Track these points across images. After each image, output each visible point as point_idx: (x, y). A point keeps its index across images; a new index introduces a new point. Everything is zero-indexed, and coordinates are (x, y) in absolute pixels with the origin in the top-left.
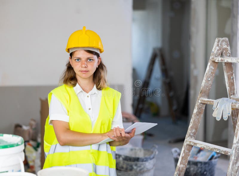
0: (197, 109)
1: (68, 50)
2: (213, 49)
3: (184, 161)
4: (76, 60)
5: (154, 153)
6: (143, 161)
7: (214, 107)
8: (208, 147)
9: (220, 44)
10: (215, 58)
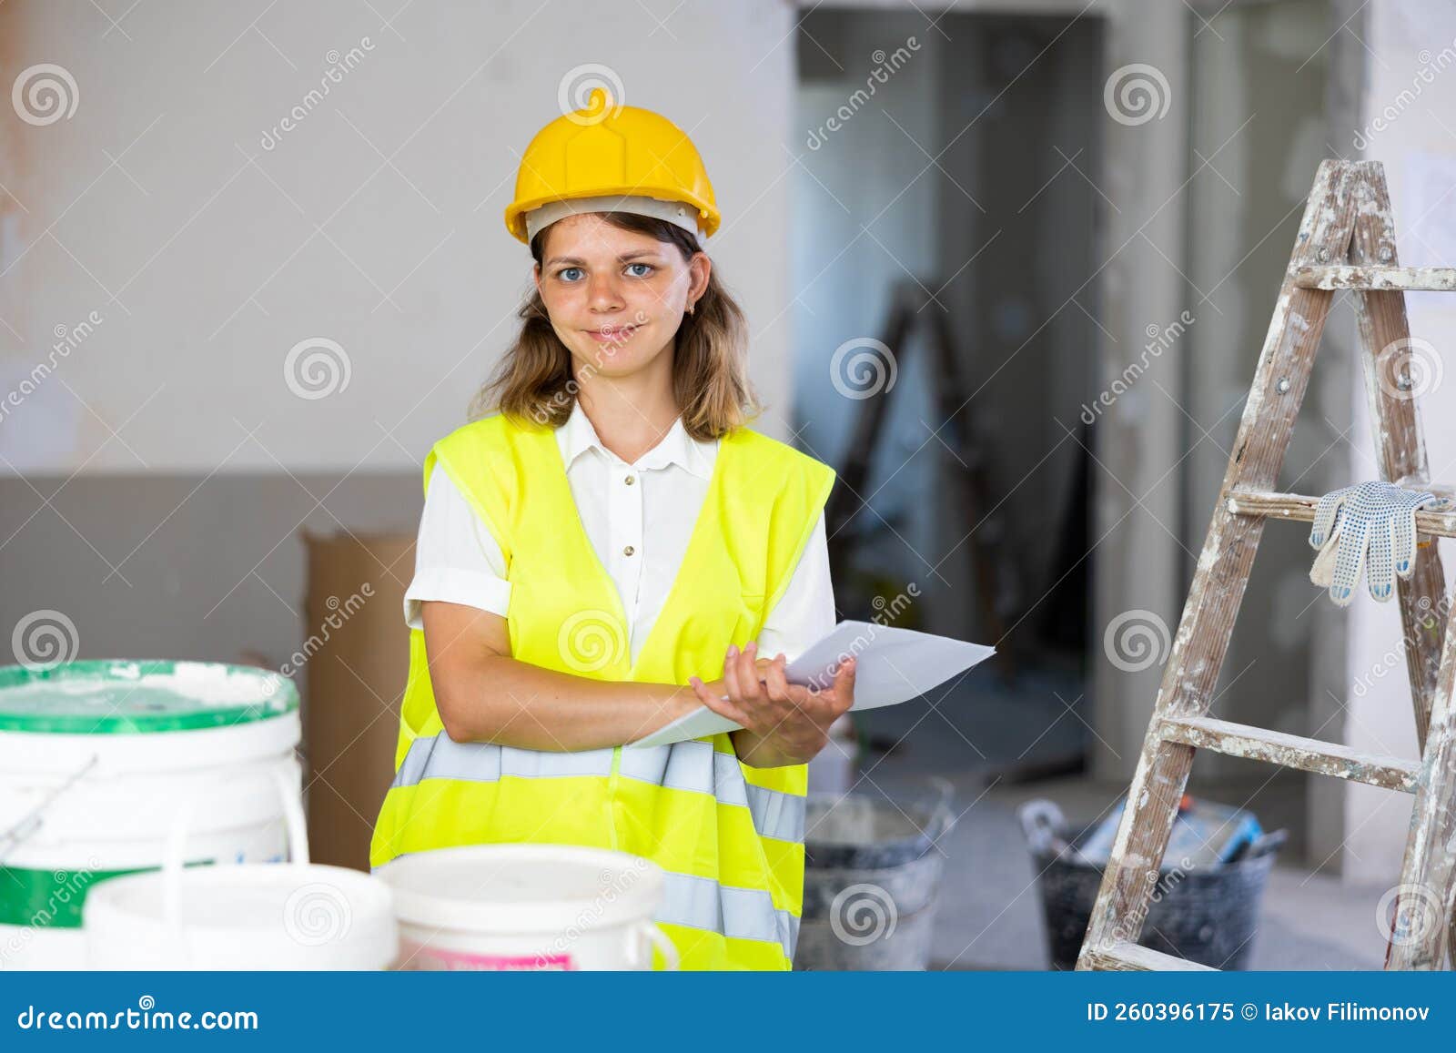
0: (1216, 546)
1: (521, 219)
2: (1306, 220)
3: (1147, 835)
4: (564, 275)
5: (933, 822)
6: (875, 863)
7: (1315, 531)
8: (1288, 749)
9: (1344, 195)
10: (1317, 269)
